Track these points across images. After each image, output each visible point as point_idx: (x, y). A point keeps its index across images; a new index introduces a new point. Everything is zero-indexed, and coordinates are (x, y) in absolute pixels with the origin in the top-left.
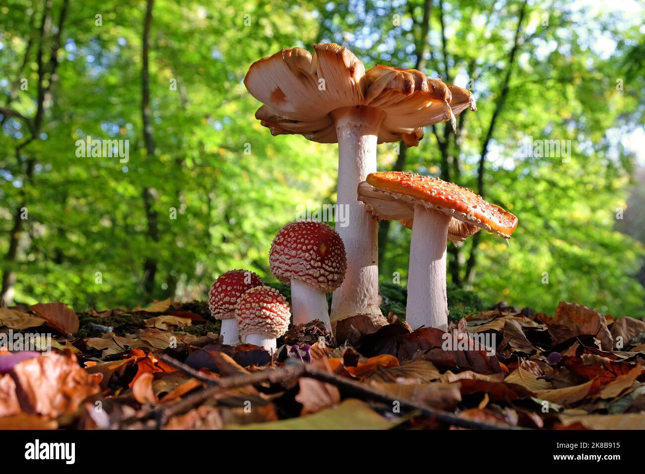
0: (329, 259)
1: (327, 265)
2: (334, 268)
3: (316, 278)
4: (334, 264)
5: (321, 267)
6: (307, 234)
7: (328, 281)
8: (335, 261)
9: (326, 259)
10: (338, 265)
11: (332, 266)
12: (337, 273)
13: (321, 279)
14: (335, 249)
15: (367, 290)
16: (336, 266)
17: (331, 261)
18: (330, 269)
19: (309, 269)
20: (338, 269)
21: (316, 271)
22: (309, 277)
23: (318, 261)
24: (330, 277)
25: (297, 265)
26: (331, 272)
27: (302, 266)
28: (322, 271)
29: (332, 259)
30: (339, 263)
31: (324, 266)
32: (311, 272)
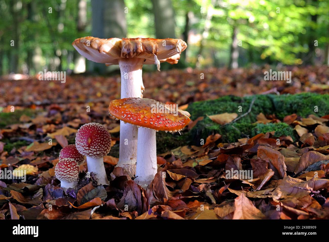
0: (92, 145)
1: (92, 148)
2: (96, 149)
3: (88, 154)
4: (96, 147)
5: (89, 149)
6: (84, 134)
7: (95, 155)
8: (96, 146)
9: (91, 146)
10: (98, 147)
11: (95, 148)
12: (98, 151)
13: (90, 154)
14: (96, 140)
15: (130, 151)
16: (98, 148)
17: (94, 146)
18: (93, 150)
19: (84, 150)
20: (99, 149)
21: (87, 151)
22: (85, 154)
23: (87, 147)
24: (95, 153)
25: (80, 148)
26: (95, 151)
27: (81, 149)
28: (90, 151)
29: (95, 145)
30: (99, 146)
31: (90, 148)
32: (85, 151)
